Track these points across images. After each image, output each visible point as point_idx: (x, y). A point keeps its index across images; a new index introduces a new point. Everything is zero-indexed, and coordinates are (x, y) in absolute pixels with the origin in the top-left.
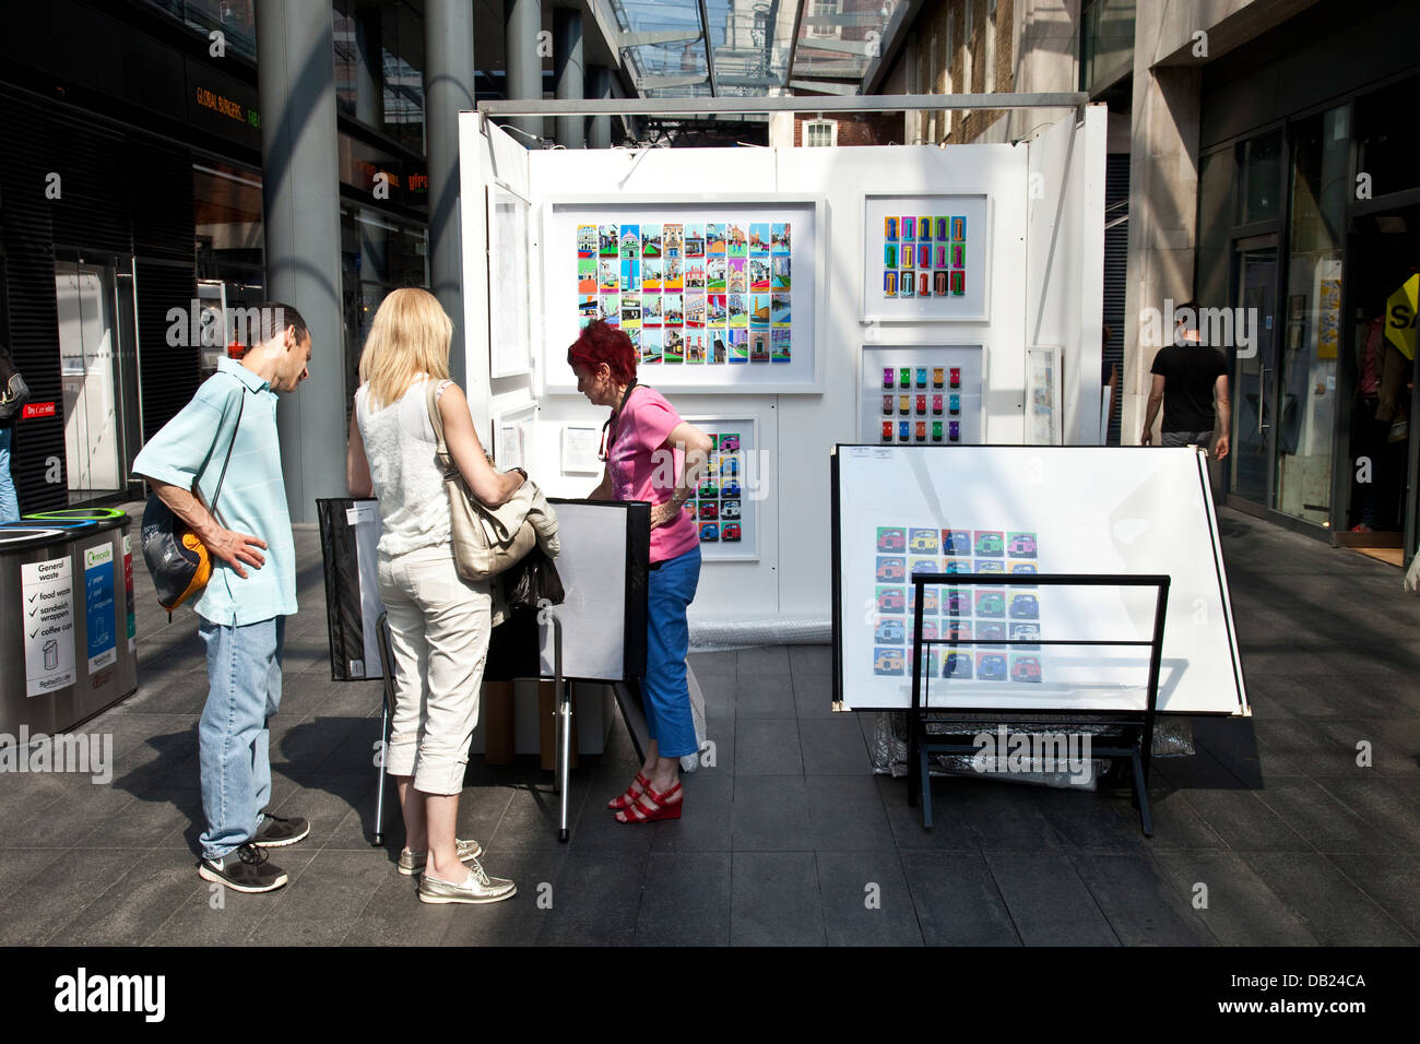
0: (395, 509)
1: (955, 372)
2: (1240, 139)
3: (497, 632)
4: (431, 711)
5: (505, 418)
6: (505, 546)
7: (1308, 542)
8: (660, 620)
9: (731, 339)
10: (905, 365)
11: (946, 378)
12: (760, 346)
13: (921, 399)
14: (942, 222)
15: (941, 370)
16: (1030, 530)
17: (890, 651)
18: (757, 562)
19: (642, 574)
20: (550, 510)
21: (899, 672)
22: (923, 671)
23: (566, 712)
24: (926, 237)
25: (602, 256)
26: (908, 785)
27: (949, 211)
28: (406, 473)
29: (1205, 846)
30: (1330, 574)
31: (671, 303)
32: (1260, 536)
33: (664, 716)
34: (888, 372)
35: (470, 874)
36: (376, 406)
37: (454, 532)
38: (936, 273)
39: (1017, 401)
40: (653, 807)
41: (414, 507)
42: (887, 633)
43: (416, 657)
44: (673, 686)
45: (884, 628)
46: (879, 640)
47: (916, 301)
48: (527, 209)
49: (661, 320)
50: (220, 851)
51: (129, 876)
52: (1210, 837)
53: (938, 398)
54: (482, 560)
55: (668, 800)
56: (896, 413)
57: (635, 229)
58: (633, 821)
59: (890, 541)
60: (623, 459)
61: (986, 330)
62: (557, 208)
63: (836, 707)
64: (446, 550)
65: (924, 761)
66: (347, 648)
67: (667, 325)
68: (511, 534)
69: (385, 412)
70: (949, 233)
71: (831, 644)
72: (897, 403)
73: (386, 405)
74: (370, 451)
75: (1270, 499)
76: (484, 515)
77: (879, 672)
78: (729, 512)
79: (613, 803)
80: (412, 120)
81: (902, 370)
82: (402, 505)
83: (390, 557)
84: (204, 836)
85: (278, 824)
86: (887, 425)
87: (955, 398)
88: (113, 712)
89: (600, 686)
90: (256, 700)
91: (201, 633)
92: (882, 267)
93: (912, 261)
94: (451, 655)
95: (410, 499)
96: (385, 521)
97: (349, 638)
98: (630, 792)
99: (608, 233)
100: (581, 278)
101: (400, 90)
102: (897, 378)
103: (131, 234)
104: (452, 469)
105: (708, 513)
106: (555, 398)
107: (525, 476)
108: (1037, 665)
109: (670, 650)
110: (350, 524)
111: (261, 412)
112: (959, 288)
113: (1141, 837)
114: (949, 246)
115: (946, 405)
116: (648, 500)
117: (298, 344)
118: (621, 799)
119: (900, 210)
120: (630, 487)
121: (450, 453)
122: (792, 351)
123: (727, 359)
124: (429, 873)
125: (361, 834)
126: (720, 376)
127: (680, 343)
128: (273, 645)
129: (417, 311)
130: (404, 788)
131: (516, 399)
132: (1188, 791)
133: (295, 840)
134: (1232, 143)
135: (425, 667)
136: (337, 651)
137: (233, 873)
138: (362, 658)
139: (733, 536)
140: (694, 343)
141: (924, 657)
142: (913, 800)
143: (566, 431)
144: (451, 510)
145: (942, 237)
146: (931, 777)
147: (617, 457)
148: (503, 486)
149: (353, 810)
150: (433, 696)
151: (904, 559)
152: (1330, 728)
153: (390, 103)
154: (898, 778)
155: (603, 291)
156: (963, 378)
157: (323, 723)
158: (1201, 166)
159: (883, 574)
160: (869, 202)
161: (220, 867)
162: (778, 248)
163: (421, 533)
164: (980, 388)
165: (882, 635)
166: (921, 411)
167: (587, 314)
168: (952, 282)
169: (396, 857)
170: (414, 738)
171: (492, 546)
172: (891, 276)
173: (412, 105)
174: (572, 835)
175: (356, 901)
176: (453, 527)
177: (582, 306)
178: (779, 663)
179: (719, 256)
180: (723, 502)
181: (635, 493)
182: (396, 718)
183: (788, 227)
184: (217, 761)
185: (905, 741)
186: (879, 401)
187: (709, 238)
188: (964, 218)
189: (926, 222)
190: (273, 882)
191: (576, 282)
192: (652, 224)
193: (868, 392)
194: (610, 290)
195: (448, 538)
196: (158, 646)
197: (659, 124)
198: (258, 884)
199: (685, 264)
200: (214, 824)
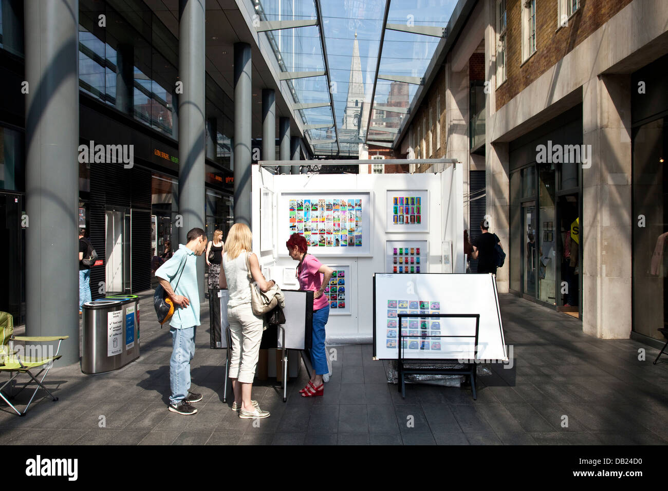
0: (234, 292)
1: (418, 249)
2: (522, 168)
3: (264, 332)
4: (243, 356)
5: (265, 265)
6: (268, 304)
7: (548, 310)
8: (316, 329)
9: (341, 238)
10: (401, 247)
11: (415, 252)
12: (351, 240)
13: (407, 258)
14: (413, 199)
15: (413, 249)
16: (437, 301)
17: (392, 340)
18: (350, 315)
19: (310, 314)
20: (282, 294)
21: (395, 347)
22: (402, 347)
23: (286, 360)
24: (407, 204)
25: (298, 210)
26: (399, 386)
27: (415, 195)
28: (238, 280)
29: (493, 402)
30: (554, 321)
31: (321, 226)
32: (533, 308)
33: (318, 361)
34: (395, 249)
35: (256, 409)
36: (229, 259)
37: (252, 299)
38: (411, 216)
39: (439, 260)
40: (314, 392)
41: (240, 291)
42: (391, 334)
43: (239, 340)
44: (321, 351)
45: (390, 333)
46: (388, 337)
47: (404, 226)
48: (272, 195)
49: (318, 232)
50: (176, 402)
51: (147, 410)
52: (494, 399)
53: (412, 258)
54: (261, 309)
55: (319, 389)
56: (398, 263)
57: (309, 201)
58: (307, 396)
59: (392, 304)
60: (304, 278)
61: (428, 235)
62: (282, 194)
63: (374, 359)
64: (249, 305)
65: (403, 378)
66: (216, 338)
67: (320, 234)
68: (270, 300)
69: (231, 261)
70: (415, 203)
71: (373, 343)
72: (398, 260)
73: (232, 259)
74: (226, 274)
75: (537, 295)
76: (262, 294)
77: (388, 347)
78: (341, 298)
79: (301, 391)
80: (226, 155)
81: (400, 249)
82: (236, 290)
83: (232, 307)
84: (171, 397)
85: (193, 396)
86: (395, 267)
87: (418, 258)
88: (133, 363)
89: (296, 351)
90: (188, 353)
91: (171, 331)
92: (393, 214)
93: (403, 212)
94: (250, 338)
95: (239, 288)
96: (230, 296)
97: (217, 334)
98: (306, 387)
99: (300, 203)
100: (290, 217)
101: (223, 146)
102: (398, 252)
103: (131, 201)
104: (252, 279)
105: (334, 298)
106: (281, 258)
107: (275, 282)
108: (439, 344)
109: (320, 339)
110: (219, 297)
111: (192, 262)
112: (419, 221)
113: (473, 400)
114: (415, 207)
115: (415, 260)
116: (313, 290)
117: (203, 241)
118: (303, 390)
119: (399, 195)
120: (307, 286)
121: (252, 275)
122: (362, 242)
123: (340, 245)
124: (243, 409)
125: (219, 399)
126: (338, 251)
127: (324, 239)
128: (192, 335)
129: (242, 230)
130: (234, 382)
131: (268, 259)
132: (490, 387)
133: (198, 401)
134: (519, 169)
135: (242, 343)
136: (213, 339)
137: (180, 409)
138: (220, 341)
139: (342, 306)
140: (329, 239)
141: (402, 342)
142: (400, 390)
143: (285, 270)
144: (252, 292)
145: (413, 204)
146: (406, 384)
147: (302, 277)
148: (268, 285)
149: (215, 393)
150: (244, 352)
151: (396, 310)
152: (541, 368)
153: (218, 150)
154: (395, 384)
155: (298, 222)
156: (421, 251)
157: (203, 368)
158: (510, 177)
159: (390, 315)
160: (388, 192)
161: (176, 407)
162: (357, 207)
163: (242, 299)
164: (427, 255)
165: (389, 335)
166: (407, 263)
167: (292, 229)
168: (416, 219)
169: (231, 405)
170: (238, 366)
171: (264, 304)
172: (396, 217)
173: (226, 150)
174: (287, 400)
175: (219, 417)
176: (252, 298)
177: (291, 227)
178: (358, 350)
179: (337, 210)
180: (339, 294)
181: (308, 288)
182: (232, 359)
183: (361, 200)
184: (176, 372)
185: (397, 371)
186: (392, 260)
187: (334, 204)
188: (420, 198)
189: (407, 199)
190: (193, 411)
191: (289, 219)
192: (315, 199)
193: (388, 256)
194: (300, 221)
195: (250, 301)
196: (144, 344)
197: (318, 157)
198: (188, 412)
199: (326, 213)
200: (174, 393)
